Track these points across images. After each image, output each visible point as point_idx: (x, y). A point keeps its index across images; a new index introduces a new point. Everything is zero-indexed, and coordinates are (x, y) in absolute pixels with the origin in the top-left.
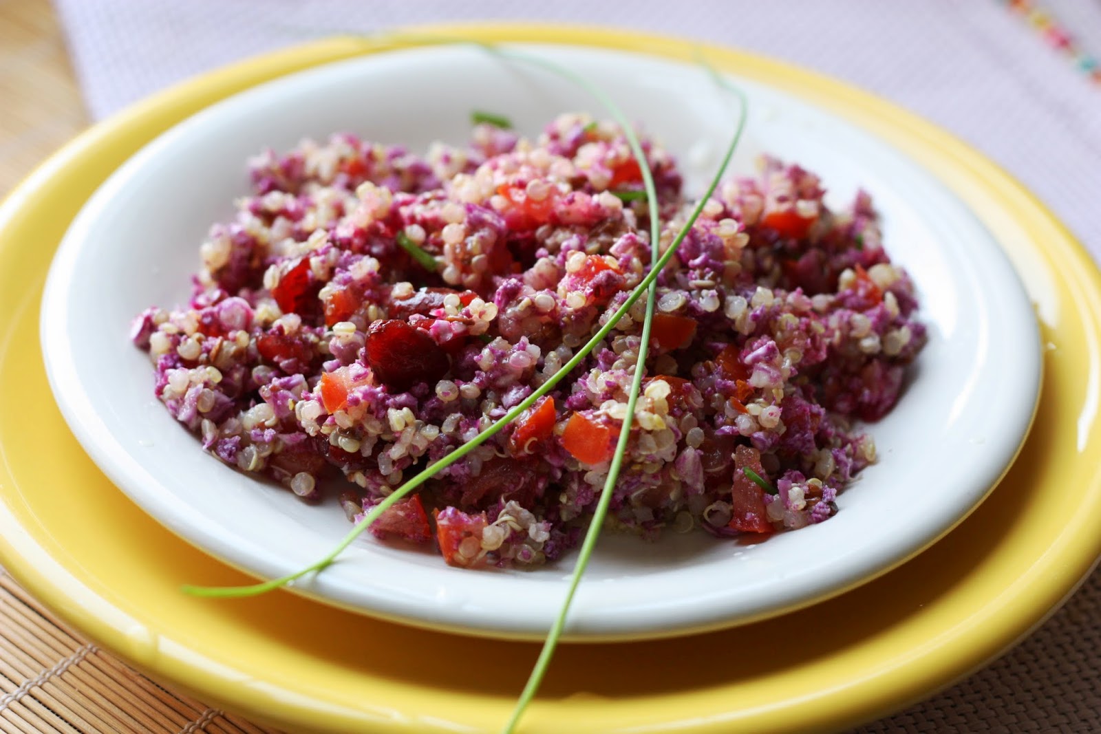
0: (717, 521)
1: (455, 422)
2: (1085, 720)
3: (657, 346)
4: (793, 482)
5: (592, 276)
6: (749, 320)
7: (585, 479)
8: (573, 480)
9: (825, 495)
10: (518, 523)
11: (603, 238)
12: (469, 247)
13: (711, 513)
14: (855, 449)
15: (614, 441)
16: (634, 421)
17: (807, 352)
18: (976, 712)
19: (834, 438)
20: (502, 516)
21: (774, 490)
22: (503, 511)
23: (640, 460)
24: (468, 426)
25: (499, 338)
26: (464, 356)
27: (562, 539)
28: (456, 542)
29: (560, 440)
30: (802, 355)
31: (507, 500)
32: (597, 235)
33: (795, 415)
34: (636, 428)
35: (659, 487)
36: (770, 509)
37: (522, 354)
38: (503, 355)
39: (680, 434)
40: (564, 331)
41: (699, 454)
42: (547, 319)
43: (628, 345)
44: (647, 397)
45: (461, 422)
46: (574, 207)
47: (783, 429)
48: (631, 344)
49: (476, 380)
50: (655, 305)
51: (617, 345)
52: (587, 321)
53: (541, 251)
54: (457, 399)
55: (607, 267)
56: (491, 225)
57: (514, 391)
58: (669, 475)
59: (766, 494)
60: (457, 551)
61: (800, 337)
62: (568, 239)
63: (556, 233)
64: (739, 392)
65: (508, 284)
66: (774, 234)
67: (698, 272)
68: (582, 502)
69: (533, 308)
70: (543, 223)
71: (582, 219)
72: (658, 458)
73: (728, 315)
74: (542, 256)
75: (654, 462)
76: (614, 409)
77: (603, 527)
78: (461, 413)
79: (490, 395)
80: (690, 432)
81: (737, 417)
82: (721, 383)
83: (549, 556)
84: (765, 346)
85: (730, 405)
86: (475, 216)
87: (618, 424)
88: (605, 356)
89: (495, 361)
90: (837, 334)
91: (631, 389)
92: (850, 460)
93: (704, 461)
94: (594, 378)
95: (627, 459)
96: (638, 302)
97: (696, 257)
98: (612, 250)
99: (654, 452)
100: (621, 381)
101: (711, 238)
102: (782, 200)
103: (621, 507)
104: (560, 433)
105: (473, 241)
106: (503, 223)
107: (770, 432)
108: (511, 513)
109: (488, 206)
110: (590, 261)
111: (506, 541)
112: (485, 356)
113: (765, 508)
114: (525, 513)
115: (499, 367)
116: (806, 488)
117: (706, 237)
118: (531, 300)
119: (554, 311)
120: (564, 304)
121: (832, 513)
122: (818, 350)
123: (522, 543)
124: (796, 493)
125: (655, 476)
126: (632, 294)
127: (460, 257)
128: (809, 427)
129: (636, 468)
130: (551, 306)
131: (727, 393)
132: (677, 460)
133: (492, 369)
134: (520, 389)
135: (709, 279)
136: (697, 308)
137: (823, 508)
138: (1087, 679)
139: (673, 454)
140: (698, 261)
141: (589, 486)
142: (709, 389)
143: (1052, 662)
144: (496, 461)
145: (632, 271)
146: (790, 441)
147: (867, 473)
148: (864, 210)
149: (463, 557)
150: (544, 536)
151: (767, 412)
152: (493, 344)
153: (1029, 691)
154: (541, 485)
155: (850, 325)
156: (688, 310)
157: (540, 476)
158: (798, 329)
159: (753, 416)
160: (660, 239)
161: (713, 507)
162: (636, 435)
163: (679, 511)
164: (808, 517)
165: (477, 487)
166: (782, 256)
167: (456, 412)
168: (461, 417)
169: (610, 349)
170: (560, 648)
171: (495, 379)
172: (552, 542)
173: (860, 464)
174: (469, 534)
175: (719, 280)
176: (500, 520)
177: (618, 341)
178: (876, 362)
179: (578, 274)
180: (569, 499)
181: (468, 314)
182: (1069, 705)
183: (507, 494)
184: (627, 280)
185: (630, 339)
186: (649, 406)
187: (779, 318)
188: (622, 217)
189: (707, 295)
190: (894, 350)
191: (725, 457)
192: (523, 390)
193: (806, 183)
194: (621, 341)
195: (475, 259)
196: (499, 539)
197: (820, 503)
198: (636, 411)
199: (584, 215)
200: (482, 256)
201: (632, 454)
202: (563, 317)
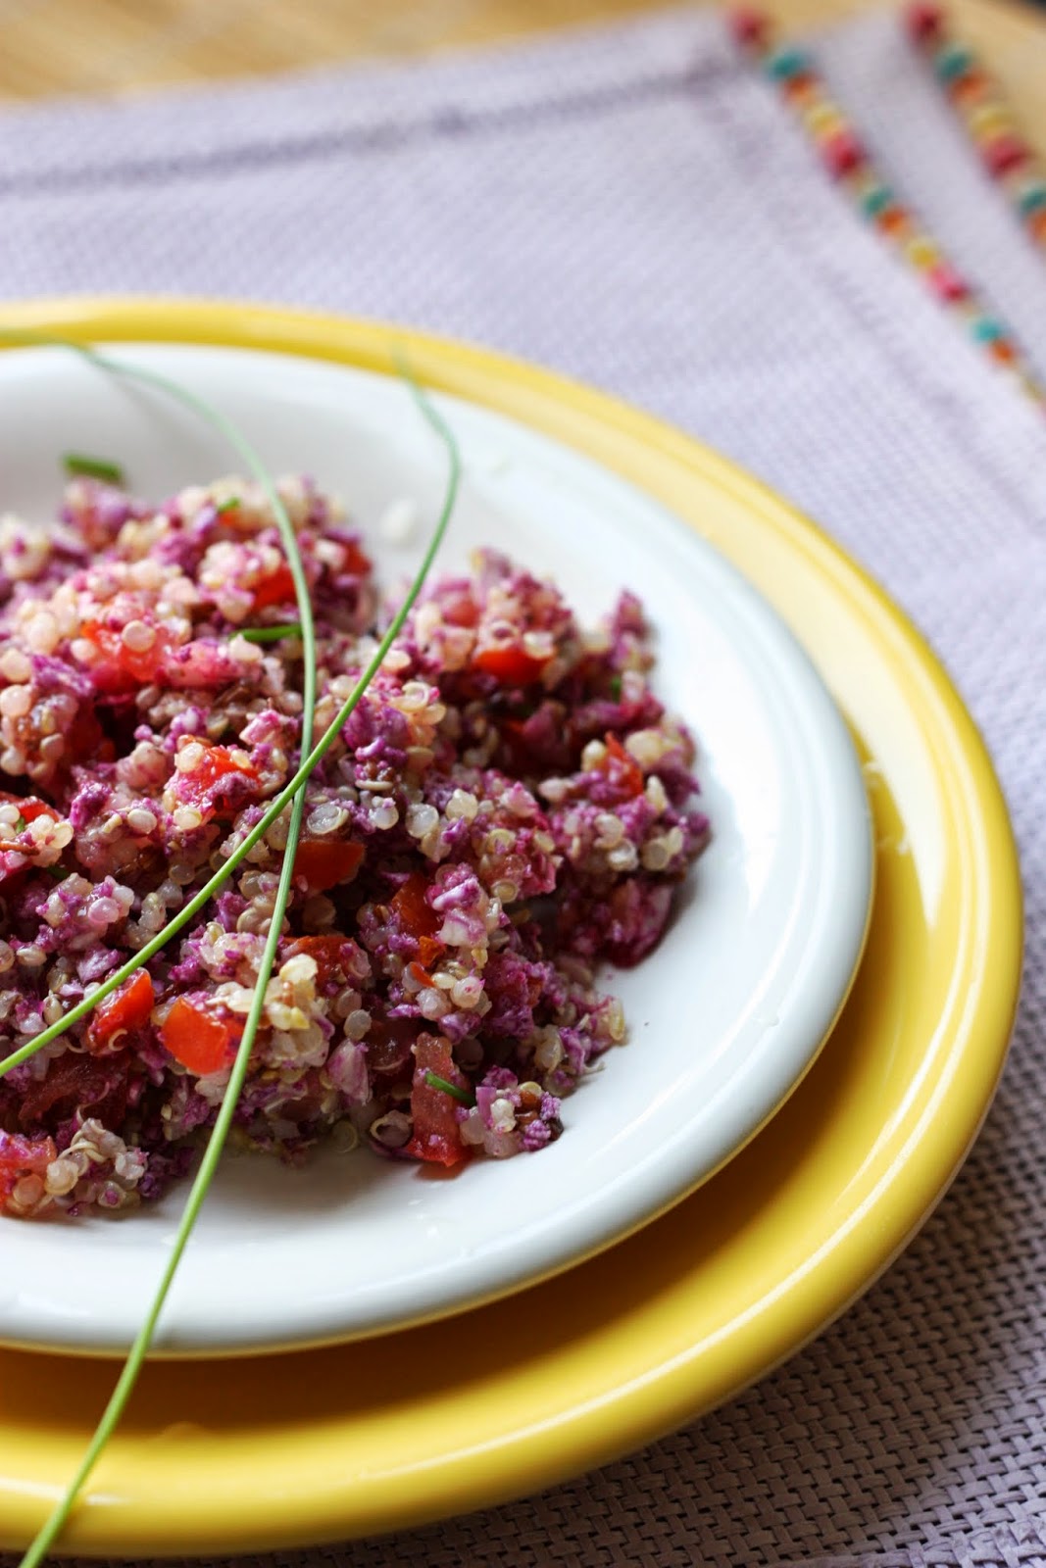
0: (390, 1138)
1: (9, 1004)
2: (918, 1413)
3: (304, 888)
4: (498, 1088)
5: (210, 781)
6: (441, 842)
7: (196, 1088)
8: (180, 1086)
9: (544, 1109)
10: (100, 1153)
11: (232, 711)
12: (36, 722)
13: (381, 1129)
14: (594, 1023)
15: (235, 1043)
16: (263, 1017)
17: (526, 882)
18: (762, 1402)
19: (565, 1006)
20: (77, 1141)
21: (470, 1102)
22: (79, 1133)
23: (275, 1066)
24: (28, 1010)
25: (74, 876)
26: (24, 899)
27: (166, 1168)
28: (8, 1184)
29: (159, 1035)
30: (518, 890)
31: (85, 1117)
32: (224, 705)
33: (505, 984)
34: (266, 1027)
35: (304, 1098)
36: (465, 1129)
37: (105, 902)
38: (80, 904)
39: (333, 1029)
40: (171, 860)
41: (362, 1052)
42: (146, 842)
43: (261, 887)
44: (283, 981)
45: (17, 1006)
46: (190, 666)
47: (488, 1006)
48: (265, 887)
49: (40, 940)
50: (303, 822)
51: (246, 885)
52: (204, 846)
53: (143, 730)
54: (13, 967)
55: (233, 768)
56: (69, 690)
57: (95, 958)
58: (319, 1083)
59: (459, 1108)
60: (11, 1195)
61: (515, 864)
62: (183, 714)
63: (165, 700)
64: (423, 954)
65: (89, 792)
66: (491, 681)
67: (368, 766)
68: (192, 1121)
69: (126, 829)
70: (147, 684)
71: (203, 681)
72: (300, 1064)
73: (411, 833)
74: (143, 738)
75: (295, 1069)
76: (235, 997)
77: (227, 1145)
78: (18, 990)
79: (61, 962)
80: (349, 1018)
81: (419, 992)
82: (397, 940)
83: (147, 1195)
84: (462, 885)
85: (410, 974)
86: (45, 676)
87: (242, 1019)
88: (229, 903)
89: (67, 914)
90: (576, 842)
91: (262, 963)
92: (587, 1041)
93: (369, 1058)
94: (211, 938)
95: (256, 1065)
96: (277, 822)
97: (368, 743)
98: (244, 735)
99: (293, 1058)
100: (248, 951)
101: (389, 714)
102: (501, 635)
103: (251, 1120)
104: (159, 1023)
105: (43, 713)
106: (88, 684)
107: (467, 1014)
108: (89, 1137)
109: (66, 656)
110: (208, 758)
111: (82, 1178)
112: (53, 905)
113: (458, 1126)
114: (111, 1138)
115: (73, 923)
116: (517, 1098)
117: (381, 713)
118: (122, 817)
119: (156, 834)
120: (170, 823)
121: (554, 1137)
122: (543, 877)
123: (105, 1179)
124: (502, 1107)
125: (297, 1086)
126: (269, 808)
127: (24, 737)
128: (526, 999)
129: (269, 1077)
130: (152, 826)
131: (407, 955)
132: (329, 1062)
133: (62, 926)
134: (102, 956)
135: (384, 779)
136: (364, 824)
137: (540, 1130)
138: (924, 1346)
139: (323, 1055)
140: (368, 750)
141: (202, 1099)
142: (381, 947)
143: (877, 1319)
144: (68, 1058)
145: (271, 770)
146: (497, 1022)
147: (610, 1059)
148: (631, 623)
149: (19, 1204)
150: (136, 1172)
151: (463, 985)
152: (65, 885)
153: (839, 1366)
154: (134, 1093)
155: (595, 831)
156: (352, 828)
157: (133, 1077)
158: (513, 850)
159: (443, 990)
160: (315, 711)
161: (384, 1121)
162: (266, 1035)
163: (336, 1121)
164: (518, 1141)
165: (40, 1097)
166: (501, 715)
167: (10, 989)
168: (18, 997)
169: (236, 890)
170: (147, 1368)
171: (66, 941)
172: (150, 1175)
173: (601, 1045)
174: (28, 1173)
175: (399, 778)
176: (73, 1148)
177: (248, 880)
178: (631, 883)
179: (191, 776)
180: (175, 1113)
181: (29, 840)
182: (897, 1389)
183: (84, 1106)
184: (264, 783)
185: (265, 878)
186: (285, 994)
187: (486, 835)
188: (264, 671)
189: (380, 806)
190: (658, 863)
191: (402, 1048)
192: (107, 957)
193: (542, 599)
194: (251, 880)
195: (45, 742)
196: (72, 1178)
197: (537, 1123)
198: (266, 1002)
199: (206, 676)
200: (57, 736)
201: (263, 1057)
202: (169, 841)
